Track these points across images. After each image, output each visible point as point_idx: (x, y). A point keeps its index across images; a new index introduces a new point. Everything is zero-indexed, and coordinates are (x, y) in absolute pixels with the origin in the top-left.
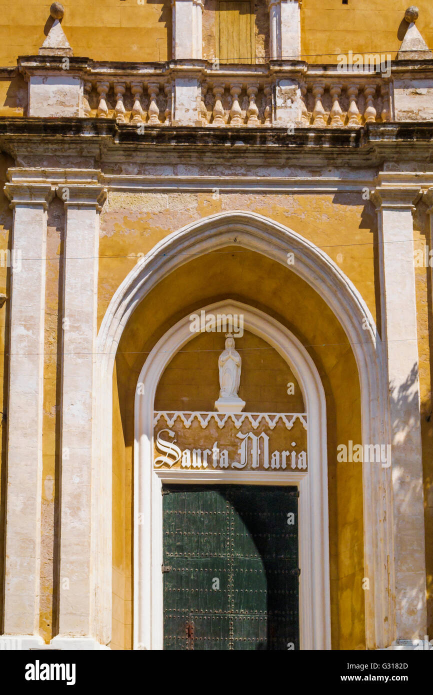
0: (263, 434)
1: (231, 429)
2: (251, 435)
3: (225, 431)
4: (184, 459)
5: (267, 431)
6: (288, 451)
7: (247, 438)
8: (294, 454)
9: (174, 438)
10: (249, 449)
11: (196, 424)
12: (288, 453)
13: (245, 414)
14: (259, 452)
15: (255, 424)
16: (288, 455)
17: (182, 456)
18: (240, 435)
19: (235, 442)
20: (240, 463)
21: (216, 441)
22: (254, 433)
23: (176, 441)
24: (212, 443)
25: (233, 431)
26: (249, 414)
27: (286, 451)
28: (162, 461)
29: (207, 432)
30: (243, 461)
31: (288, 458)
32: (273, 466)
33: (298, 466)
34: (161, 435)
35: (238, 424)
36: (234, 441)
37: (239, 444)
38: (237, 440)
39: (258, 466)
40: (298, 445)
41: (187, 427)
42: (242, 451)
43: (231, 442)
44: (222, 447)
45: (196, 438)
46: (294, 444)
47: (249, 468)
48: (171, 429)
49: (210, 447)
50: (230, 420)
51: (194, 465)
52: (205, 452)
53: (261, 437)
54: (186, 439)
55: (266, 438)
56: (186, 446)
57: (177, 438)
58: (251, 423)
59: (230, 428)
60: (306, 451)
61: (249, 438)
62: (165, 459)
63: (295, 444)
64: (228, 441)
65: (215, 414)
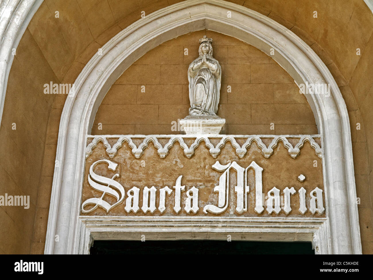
0: (254, 165)
1: (205, 159)
2: (235, 165)
3: (195, 161)
4: (128, 200)
5: (260, 159)
6: (293, 188)
7: (228, 170)
8: (302, 191)
9: (115, 172)
10: (232, 186)
11: (150, 152)
12: (293, 191)
13: (224, 137)
14: (247, 189)
15: (241, 150)
16: (293, 193)
17: (126, 196)
18: (217, 166)
19: (210, 177)
20: (217, 206)
21: (180, 175)
22: (238, 163)
23: (118, 175)
24: (173, 178)
25: (207, 161)
26: (231, 137)
27: (290, 188)
28: (95, 205)
29: (166, 163)
30: (221, 202)
31: (294, 198)
32: (270, 210)
33: (311, 210)
34: (97, 168)
35: (215, 150)
36: (209, 174)
37: (216, 179)
38: (213, 174)
39: (246, 209)
40: (308, 179)
41: (137, 156)
42: (221, 188)
43: (204, 177)
44: (190, 184)
45: (150, 172)
46: (302, 178)
47: (232, 213)
48: (112, 160)
49: (171, 183)
50: (202, 146)
51: (145, 209)
52: (163, 191)
53: (251, 168)
54: (133, 173)
55: (259, 170)
56: (134, 183)
57: (121, 172)
58: (234, 149)
59: (202, 157)
60: (321, 187)
61: (232, 170)
62: (99, 202)
63: (304, 178)
64: (198, 175)
65: (180, 137)
